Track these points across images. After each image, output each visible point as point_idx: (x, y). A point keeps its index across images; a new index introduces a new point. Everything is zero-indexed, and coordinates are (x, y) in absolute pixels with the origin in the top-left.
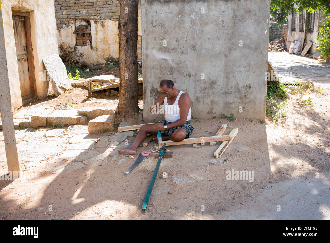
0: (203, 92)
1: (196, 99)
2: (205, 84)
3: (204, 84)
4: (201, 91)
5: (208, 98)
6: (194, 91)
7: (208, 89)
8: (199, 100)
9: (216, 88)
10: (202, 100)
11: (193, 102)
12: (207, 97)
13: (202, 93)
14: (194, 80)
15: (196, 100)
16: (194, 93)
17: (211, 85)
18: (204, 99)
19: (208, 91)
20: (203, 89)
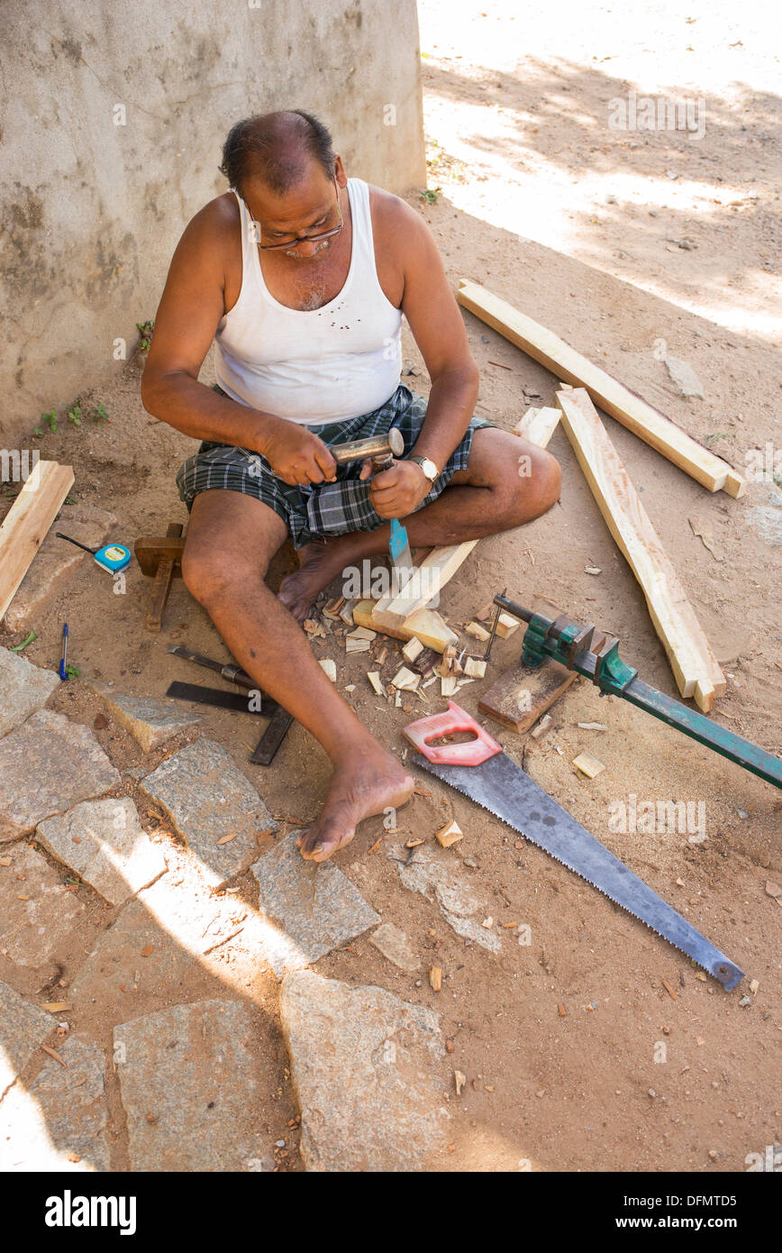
0: (168, 139)
1: (142, 207)
2: (169, 85)
3: (163, 82)
4: (156, 140)
5: (198, 170)
6: (124, 152)
7: (187, 108)
8: (159, 208)
9: (225, 85)
10: (176, 197)
11: (134, 233)
12: (193, 166)
13: (163, 150)
14: (104, 75)
15: (146, 208)
16: (127, 168)
17: (197, 76)
18: (183, 186)
19: (192, 121)
20: (167, 122)
